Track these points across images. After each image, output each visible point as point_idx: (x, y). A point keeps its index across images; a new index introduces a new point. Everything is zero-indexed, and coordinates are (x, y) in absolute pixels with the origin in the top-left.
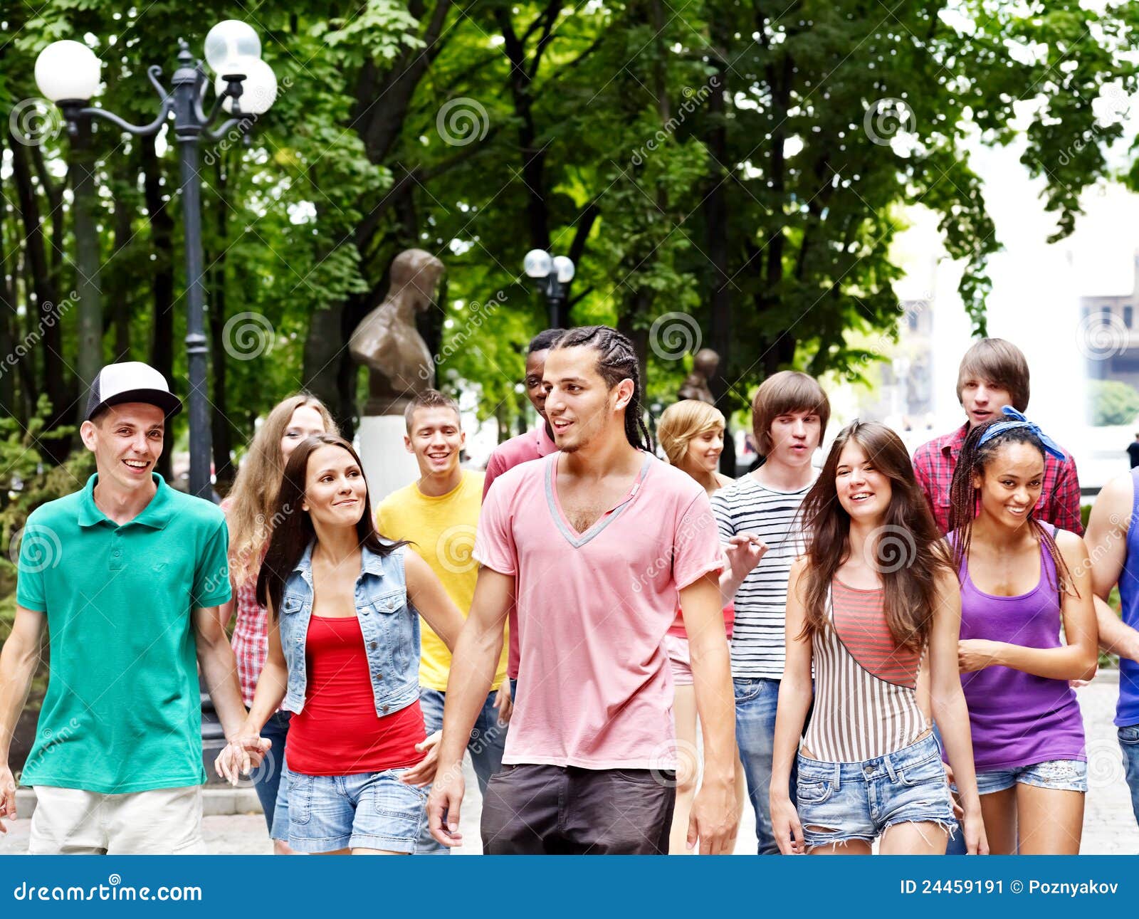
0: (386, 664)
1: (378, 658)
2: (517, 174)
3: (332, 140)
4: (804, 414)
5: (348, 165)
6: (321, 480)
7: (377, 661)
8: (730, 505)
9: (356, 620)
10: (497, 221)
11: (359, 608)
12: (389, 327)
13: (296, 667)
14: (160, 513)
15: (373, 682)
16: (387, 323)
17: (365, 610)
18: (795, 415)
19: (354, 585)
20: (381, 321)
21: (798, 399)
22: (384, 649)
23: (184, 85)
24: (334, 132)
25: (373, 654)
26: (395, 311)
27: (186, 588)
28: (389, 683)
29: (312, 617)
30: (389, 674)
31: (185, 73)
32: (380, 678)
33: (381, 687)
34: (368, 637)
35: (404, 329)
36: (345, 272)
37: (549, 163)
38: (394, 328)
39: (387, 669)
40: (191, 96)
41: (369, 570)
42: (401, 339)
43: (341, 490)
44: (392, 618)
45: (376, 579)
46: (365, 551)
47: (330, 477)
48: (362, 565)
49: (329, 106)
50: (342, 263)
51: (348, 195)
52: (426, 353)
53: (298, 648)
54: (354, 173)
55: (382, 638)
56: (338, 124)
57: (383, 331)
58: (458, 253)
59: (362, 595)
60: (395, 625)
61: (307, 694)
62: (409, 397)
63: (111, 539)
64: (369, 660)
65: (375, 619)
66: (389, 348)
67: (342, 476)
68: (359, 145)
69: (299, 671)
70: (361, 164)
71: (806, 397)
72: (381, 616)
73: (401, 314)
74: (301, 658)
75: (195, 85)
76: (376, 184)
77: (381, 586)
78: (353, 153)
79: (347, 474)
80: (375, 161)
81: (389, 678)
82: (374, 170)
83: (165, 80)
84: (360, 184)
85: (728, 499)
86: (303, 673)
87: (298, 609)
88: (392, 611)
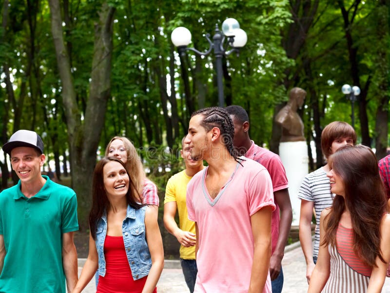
0: (135, 257)
1: (131, 255)
2: (347, 58)
3: (275, 51)
4: (347, 138)
5: (281, 59)
6: (109, 176)
7: (131, 256)
8: (310, 182)
9: (122, 238)
10: (340, 74)
11: (124, 233)
12: (288, 113)
13: (101, 257)
14: (46, 193)
15: (130, 265)
16: (287, 112)
17: (126, 234)
18: (344, 139)
19: (122, 223)
20: (285, 111)
21: (345, 131)
22: (134, 251)
23: (217, 39)
24: (275, 48)
25: (129, 253)
26: (290, 108)
27: (58, 224)
28: (138, 265)
29: (107, 236)
30: (137, 262)
31: (218, 35)
32: (133, 263)
33: (134, 267)
34: (126, 246)
35: (293, 113)
36: (280, 94)
37: (358, 53)
38: (290, 114)
39: (136, 260)
40: (219, 42)
41: (129, 216)
42: (292, 117)
43: (117, 180)
44: (138, 238)
45: (133, 220)
46: (129, 207)
47: (113, 175)
48: (126, 214)
49: (274, 40)
50: (279, 92)
51: (281, 69)
52: (301, 122)
53: (101, 248)
54: (282, 61)
55: (133, 246)
56: (278, 46)
57: (286, 114)
58: (330, 85)
59: (125, 227)
60: (139, 241)
61: (106, 268)
62: (295, 136)
63: (26, 205)
64: (127, 256)
65: (130, 238)
66: (288, 120)
67: (118, 174)
68: (284, 52)
69: (102, 258)
70: (285, 59)
71: (348, 131)
72: (133, 237)
73: (292, 109)
74: (102, 253)
75: (220, 39)
76: (290, 65)
77: (134, 223)
78: (282, 55)
79: (120, 174)
80: (289, 57)
81: (138, 263)
82: (289, 60)
83: (211, 38)
84: (284, 65)
85: (309, 179)
86: (104, 259)
87: (101, 232)
88: (138, 234)
